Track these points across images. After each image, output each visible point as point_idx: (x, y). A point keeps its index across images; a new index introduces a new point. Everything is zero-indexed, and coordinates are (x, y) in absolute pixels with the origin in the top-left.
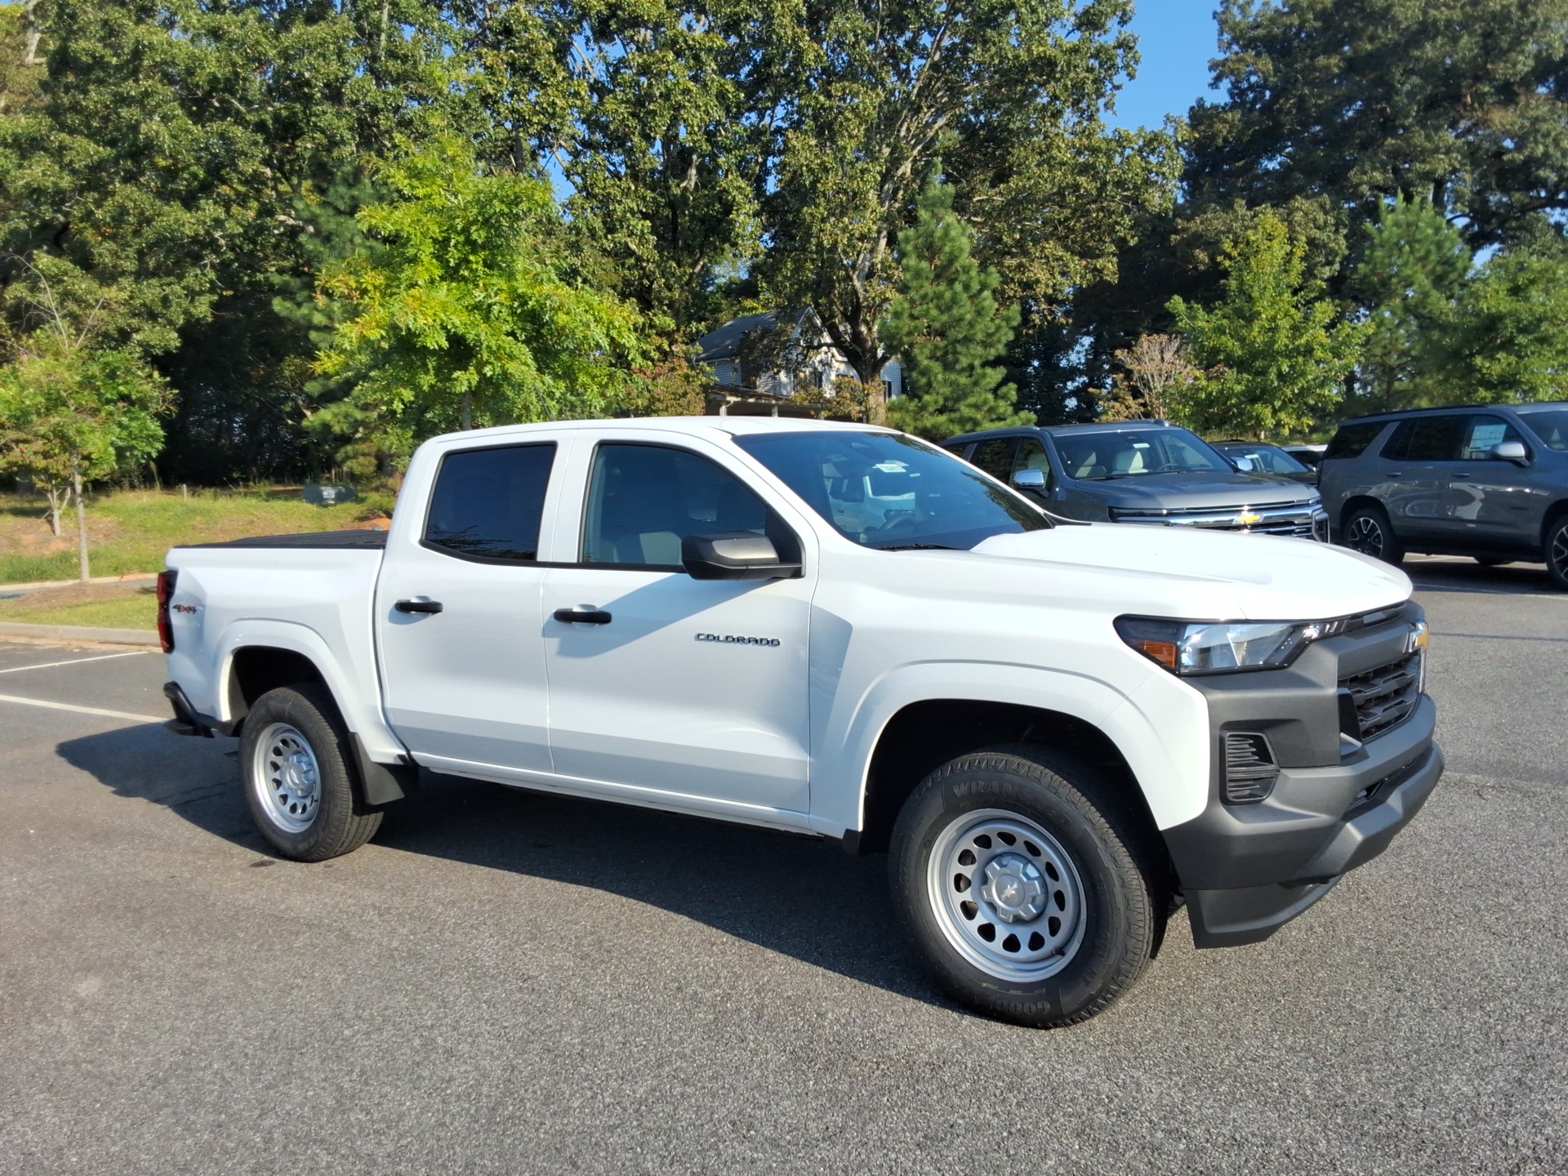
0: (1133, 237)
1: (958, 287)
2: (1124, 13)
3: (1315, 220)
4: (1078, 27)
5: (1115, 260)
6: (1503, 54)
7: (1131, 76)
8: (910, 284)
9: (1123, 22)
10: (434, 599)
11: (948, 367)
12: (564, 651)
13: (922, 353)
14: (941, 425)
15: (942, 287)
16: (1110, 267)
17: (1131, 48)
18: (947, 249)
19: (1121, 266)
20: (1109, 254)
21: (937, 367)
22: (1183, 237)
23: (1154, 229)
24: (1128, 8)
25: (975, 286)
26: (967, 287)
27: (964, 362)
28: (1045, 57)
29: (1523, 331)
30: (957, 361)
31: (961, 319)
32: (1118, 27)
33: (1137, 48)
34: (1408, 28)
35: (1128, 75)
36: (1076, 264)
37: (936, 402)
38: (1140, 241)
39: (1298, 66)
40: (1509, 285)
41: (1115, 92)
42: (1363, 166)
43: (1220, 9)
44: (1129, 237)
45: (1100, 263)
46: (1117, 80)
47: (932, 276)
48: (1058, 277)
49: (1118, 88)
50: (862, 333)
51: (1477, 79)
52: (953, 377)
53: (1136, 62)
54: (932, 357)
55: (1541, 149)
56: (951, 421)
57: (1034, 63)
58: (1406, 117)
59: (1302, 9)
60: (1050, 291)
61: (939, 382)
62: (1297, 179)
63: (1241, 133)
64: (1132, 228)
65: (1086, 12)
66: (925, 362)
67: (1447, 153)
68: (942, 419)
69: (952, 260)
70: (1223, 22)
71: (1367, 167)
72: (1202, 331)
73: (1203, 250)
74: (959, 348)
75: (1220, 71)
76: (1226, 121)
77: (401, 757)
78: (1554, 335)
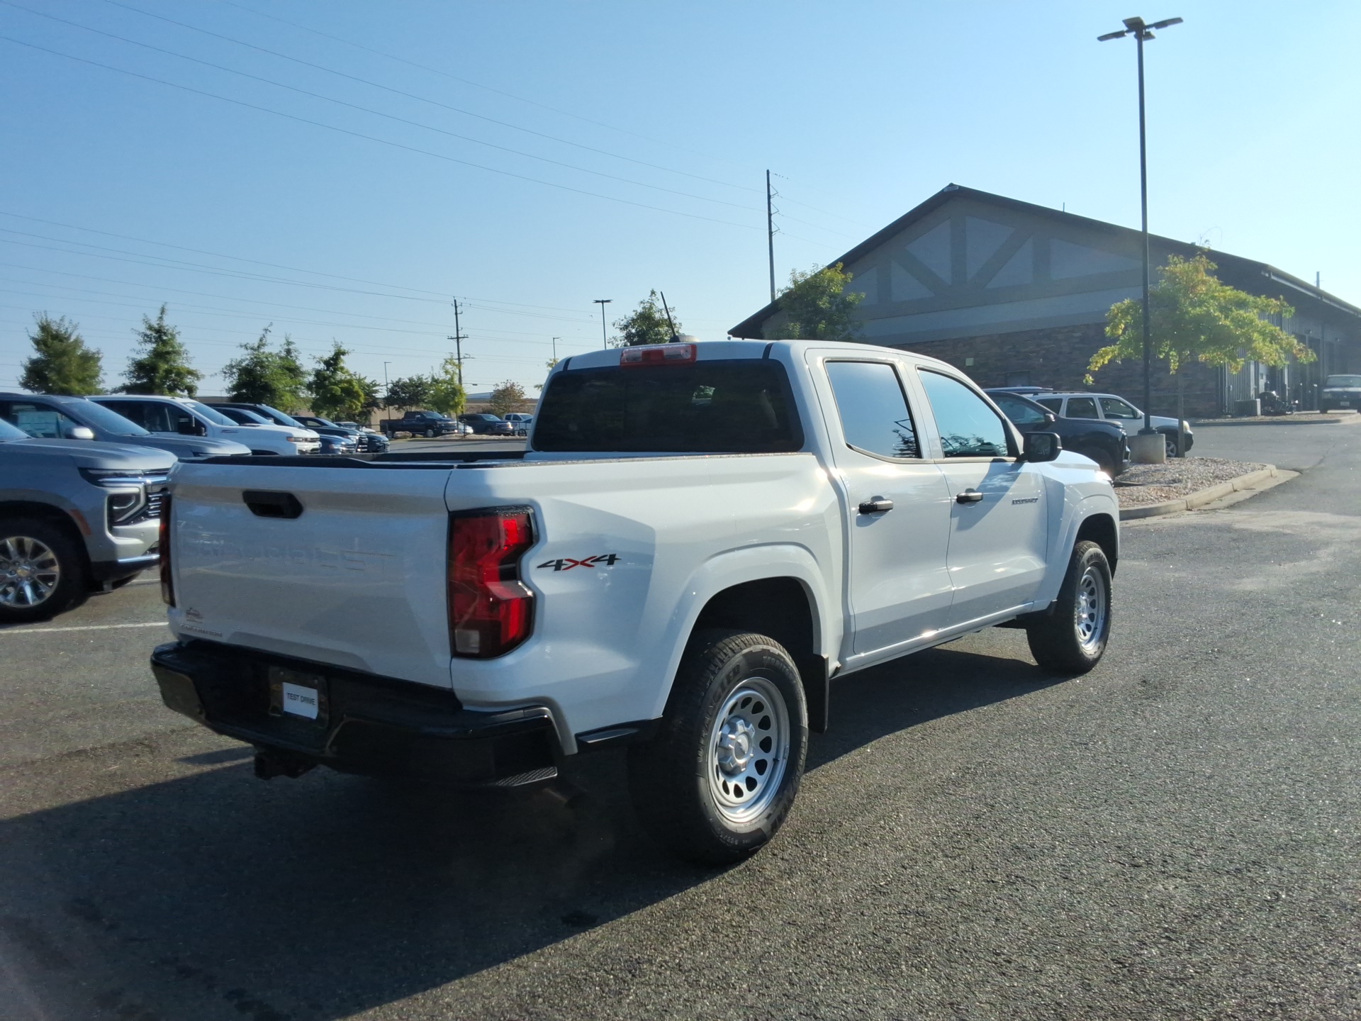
12: (959, 527)
77: (837, 669)
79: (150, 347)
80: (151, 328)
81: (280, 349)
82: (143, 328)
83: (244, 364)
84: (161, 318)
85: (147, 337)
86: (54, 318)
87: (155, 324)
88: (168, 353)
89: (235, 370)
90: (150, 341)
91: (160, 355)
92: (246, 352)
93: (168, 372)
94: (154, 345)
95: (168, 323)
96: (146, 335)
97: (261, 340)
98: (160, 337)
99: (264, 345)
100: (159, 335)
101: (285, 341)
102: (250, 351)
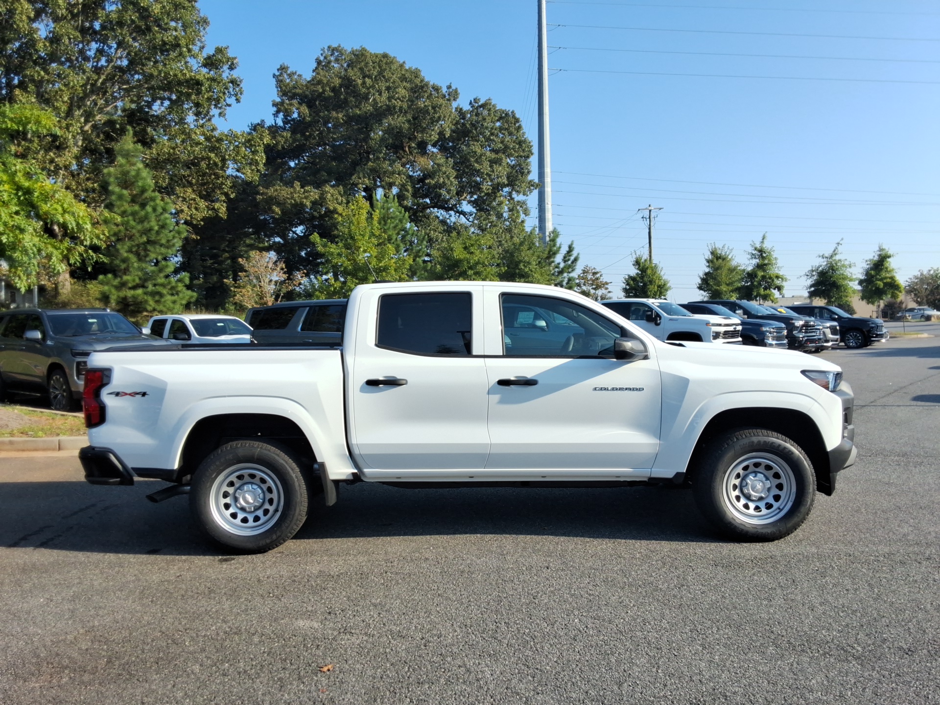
0: (232, 193)
1: (149, 209)
2: (232, 64)
3: (337, 199)
4: (205, 65)
5: (225, 205)
6: (423, 130)
7: (238, 101)
8: (114, 203)
9: (231, 68)
10: (399, 376)
11: (140, 259)
12: (502, 401)
13: (123, 248)
14: (138, 295)
15: (137, 208)
16: (222, 209)
17: (238, 85)
18: (140, 184)
19: (228, 209)
20: (221, 201)
21: (133, 258)
22: (263, 198)
23: (244, 190)
24: (235, 62)
25: (160, 210)
26: (154, 210)
27: (152, 256)
28: (194, 79)
29: (471, 268)
30: (147, 256)
31: (151, 229)
32: (228, 71)
33: (241, 86)
34: (381, 107)
35: (237, 100)
36: (203, 204)
37: (134, 281)
38: (236, 196)
39: (322, 114)
40: (464, 246)
41: (228, 108)
42: (359, 175)
43: (277, 73)
44: (230, 193)
45: (217, 205)
46: (229, 101)
47: (129, 200)
48: (194, 210)
49: (229, 105)
50: (55, 230)
51: (410, 139)
52: (144, 265)
53: (241, 94)
54: (130, 251)
55: (441, 180)
56: (145, 293)
57: (187, 81)
58: (381, 153)
59: (323, 83)
60: (189, 218)
61: (134, 268)
62: (323, 176)
63: (291, 144)
64: (231, 187)
65: (209, 58)
66: (125, 255)
67: (399, 174)
68: (140, 291)
69: (143, 191)
70: (280, 82)
71: (361, 175)
72: (332, 254)
73: (277, 207)
74: (149, 247)
75: (279, 107)
76: (283, 137)
77: (353, 474)
78: (482, 271)
79: (755, 261)
80: (756, 249)
81: (874, 254)
82: (751, 250)
83: (821, 269)
84: (762, 242)
85: (753, 256)
86: (719, 245)
87: (758, 246)
88: (766, 265)
89: (814, 273)
90: (755, 258)
91: (760, 267)
92: (823, 260)
93: (763, 277)
94: (758, 261)
95: (767, 245)
96: (753, 254)
97: (835, 251)
98: (761, 254)
99: (835, 254)
100: (761, 253)
101: (878, 249)
102: (825, 259)
